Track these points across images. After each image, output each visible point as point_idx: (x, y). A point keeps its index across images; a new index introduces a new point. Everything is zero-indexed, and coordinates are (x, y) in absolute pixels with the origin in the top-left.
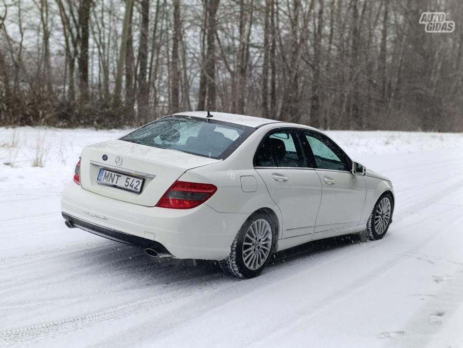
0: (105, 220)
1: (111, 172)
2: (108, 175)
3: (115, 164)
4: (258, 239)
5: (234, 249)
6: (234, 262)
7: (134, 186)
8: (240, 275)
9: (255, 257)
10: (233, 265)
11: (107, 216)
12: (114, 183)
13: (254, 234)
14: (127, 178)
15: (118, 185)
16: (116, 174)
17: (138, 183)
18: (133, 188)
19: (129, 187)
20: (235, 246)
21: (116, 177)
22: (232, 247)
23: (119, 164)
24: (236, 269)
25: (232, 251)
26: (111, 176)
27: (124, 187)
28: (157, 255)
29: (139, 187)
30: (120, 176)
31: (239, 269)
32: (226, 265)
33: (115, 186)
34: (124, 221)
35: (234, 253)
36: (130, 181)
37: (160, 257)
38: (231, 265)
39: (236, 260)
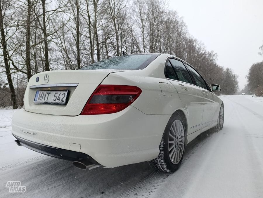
0: (34, 136)
1: (43, 92)
2: (42, 95)
3: (44, 83)
4: (177, 137)
5: (161, 149)
6: (162, 161)
7: (61, 99)
8: (168, 171)
9: (177, 152)
10: (162, 163)
11: (36, 131)
12: (46, 101)
13: (174, 132)
14: (56, 93)
15: (49, 101)
16: (47, 92)
17: (64, 95)
18: (60, 101)
19: (57, 101)
20: (162, 146)
21: (47, 95)
22: (160, 147)
23: (47, 81)
24: (165, 167)
25: (161, 151)
26: (44, 95)
27: (53, 101)
28: (85, 168)
29: (65, 99)
30: (50, 93)
31: (167, 166)
32: (155, 164)
33: (46, 103)
34: (49, 133)
35: (162, 152)
36: (57, 95)
37: (90, 169)
38: (159, 164)
39: (164, 159)
